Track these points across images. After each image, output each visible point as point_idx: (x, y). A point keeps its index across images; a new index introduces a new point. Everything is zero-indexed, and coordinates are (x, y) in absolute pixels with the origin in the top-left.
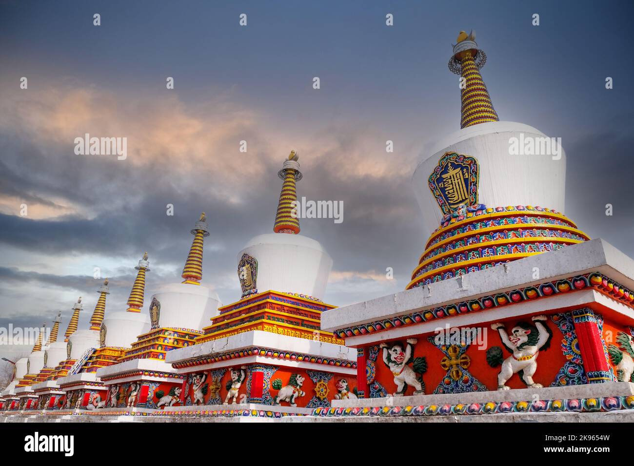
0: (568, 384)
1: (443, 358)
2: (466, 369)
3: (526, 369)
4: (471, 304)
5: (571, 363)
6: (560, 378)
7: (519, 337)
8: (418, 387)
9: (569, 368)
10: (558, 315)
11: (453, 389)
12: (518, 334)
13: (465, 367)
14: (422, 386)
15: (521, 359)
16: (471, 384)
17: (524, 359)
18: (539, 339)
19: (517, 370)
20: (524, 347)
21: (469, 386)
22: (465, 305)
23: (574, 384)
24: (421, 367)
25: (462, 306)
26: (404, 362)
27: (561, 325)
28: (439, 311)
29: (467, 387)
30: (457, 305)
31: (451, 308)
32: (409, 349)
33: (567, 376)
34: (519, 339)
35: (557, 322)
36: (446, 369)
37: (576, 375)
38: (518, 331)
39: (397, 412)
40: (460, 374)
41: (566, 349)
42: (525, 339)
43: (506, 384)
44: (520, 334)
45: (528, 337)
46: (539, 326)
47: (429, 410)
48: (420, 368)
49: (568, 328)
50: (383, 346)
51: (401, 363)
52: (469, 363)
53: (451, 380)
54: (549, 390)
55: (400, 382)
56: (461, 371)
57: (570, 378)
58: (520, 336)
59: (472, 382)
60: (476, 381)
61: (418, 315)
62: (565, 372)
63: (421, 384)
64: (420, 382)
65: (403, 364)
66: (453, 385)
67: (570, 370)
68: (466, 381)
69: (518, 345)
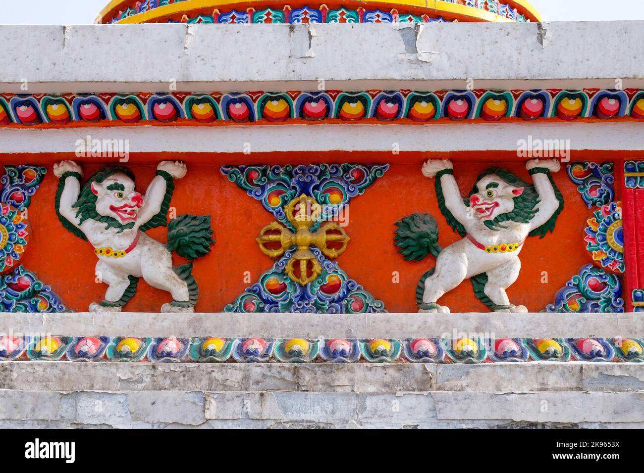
0: (582, 310)
1: (269, 224)
2: (333, 259)
3: (496, 272)
4: (415, 100)
5: (597, 267)
6: (567, 296)
7: (498, 200)
8: (181, 291)
9: (590, 279)
10: (584, 166)
11: (291, 302)
12: (494, 193)
13: (333, 253)
14: (190, 290)
15: (495, 249)
16: (345, 296)
17: (503, 249)
18: (538, 210)
19: (477, 271)
20: (504, 223)
21: (340, 300)
22: (397, 100)
23: (596, 311)
24: (197, 241)
25: (388, 100)
26: (139, 222)
27: (589, 187)
28: (317, 101)
29: (333, 301)
30: (373, 96)
31: (351, 100)
32: (157, 190)
33: (583, 294)
34: (497, 204)
35: (579, 180)
36: (275, 253)
37: (603, 294)
38: (496, 185)
39: (174, 352)
40: (317, 268)
41: (593, 239)
42: (507, 206)
43: (441, 301)
44: (500, 193)
45: (516, 203)
46: (542, 183)
47: (287, 350)
48: (194, 243)
49: (600, 197)
50: (69, 168)
51: (131, 225)
52: (345, 246)
53: (287, 282)
54: (585, 319)
55: (117, 275)
56: (321, 263)
57: (589, 299)
58: (500, 197)
59: (349, 291)
60: (359, 289)
61: (241, 100)
62: (582, 286)
63: (189, 285)
64: (186, 279)
65: (136, 228)
66: (292, 293)
67: (593, 283)
68: (331, 289)
69: (492, 218)
